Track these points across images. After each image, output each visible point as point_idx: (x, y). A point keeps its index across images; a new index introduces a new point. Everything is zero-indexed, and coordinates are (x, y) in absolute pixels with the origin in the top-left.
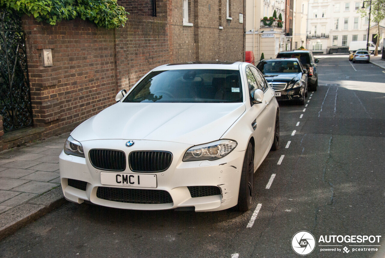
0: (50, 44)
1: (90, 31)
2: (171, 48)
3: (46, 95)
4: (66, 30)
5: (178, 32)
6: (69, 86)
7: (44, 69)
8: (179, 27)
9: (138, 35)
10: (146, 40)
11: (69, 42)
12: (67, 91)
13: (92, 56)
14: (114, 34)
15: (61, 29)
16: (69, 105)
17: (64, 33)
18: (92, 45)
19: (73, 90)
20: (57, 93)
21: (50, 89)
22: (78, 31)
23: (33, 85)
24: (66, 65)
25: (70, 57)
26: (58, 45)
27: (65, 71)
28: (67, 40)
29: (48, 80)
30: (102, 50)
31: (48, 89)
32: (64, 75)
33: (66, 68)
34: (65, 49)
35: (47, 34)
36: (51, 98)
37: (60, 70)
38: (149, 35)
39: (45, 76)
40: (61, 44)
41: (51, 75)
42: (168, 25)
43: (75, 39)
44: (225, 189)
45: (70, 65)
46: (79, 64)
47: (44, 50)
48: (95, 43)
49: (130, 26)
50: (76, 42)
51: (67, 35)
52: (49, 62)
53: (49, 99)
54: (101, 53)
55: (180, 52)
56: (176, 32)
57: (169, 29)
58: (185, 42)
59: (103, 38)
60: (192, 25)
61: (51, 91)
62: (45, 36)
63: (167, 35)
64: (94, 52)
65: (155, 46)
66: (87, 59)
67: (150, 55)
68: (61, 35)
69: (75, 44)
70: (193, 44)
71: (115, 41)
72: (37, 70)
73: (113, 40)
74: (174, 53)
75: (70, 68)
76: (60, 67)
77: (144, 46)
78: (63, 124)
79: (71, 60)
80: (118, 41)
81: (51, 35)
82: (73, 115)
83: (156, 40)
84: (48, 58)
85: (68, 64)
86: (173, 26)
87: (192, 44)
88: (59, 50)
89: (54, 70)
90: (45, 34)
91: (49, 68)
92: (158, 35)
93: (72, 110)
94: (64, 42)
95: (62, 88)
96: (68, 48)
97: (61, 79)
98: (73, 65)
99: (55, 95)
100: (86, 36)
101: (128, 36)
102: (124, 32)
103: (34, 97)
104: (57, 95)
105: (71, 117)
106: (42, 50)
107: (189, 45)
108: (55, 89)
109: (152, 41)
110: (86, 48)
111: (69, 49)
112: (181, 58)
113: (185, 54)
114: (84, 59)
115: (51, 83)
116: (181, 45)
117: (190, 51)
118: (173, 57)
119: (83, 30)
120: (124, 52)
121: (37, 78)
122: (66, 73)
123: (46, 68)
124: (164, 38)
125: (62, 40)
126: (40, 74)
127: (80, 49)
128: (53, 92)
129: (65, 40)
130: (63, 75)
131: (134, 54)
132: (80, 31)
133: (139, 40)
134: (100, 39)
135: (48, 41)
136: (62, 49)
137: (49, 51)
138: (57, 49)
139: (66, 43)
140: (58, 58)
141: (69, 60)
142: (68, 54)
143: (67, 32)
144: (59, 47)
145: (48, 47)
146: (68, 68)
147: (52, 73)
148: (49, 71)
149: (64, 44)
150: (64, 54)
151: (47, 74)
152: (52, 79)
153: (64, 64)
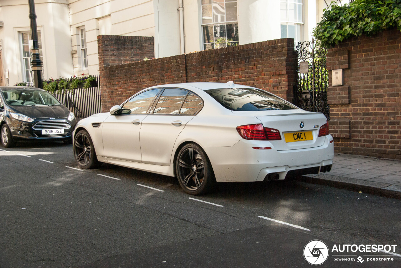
3: (336, 112)
6: (371, 107)
7: (331, 88)
11: (375, 59)
12: (367, 112)
15: (365, 47)
16: (368, 127)
17: (371, 51)
19: (376, 111)
20: (350, 112)
21: (341, 107)
25: (375, 75)
27: (366, 91)
28: (373, 57)
29: (335, 98)
31: (338, 107)
32: (363, 95)
33: (367, 87)
34: (369, 67)
35: (338, 56)
36: (342, 116)
39: (331, 95)
40: (363, 63)
41: (339, 94)
43: (387, 55)
45: (376, 84)
46: (393, 84)
47: (333, 70)
50: (389, 58)
51: (373, 51)
52: (338, 82)
53: (340, 117)
61: (343, 109)
62: (335, 58)
68: (364, 54)
69: (388, 60)
75: (375, 88)
76: (358, 87)
78: (357, 145)
79: (378, 78)
81: (342, 56)
82: (375, 139)
84: (337, 78)
85: (371, 84)
88: (358, 68)
89: (343, 89)
90: (336, 56)
91: (337, 88)
93: (373, 134)
94: (366, 60)
95: (358, 108)
96: (375, 65)
97: (358, 99)
98: (380, 85)
99: (349, 114)
104: (351, 114)
105: (372, 141)
106: (331, 70)
108: (348, 108)
111: (376, 67)
115: (339, 101)
122: (366, 93)
123: (334, 87)
125: (365, 58)
127: (397, 65)
128: (346, 110)
129: (371, 57)
130: (361, 95)
135: (338, 62)
136: (363, 67)
137: (339, 72)
138: (355, 68)
139: (372, 61)
140: (356, 77)
141: (374, 79)
142: (374, 72)
143: (373, 49)
144: (358, 66)
145: (338, 68)
146: (371, 87)
147: (341, 92)
148: (337, 90)
149: (367, 62)
150: (367, 73)
151: (334, 92)
152: (340, 98)
153: (365, 84)
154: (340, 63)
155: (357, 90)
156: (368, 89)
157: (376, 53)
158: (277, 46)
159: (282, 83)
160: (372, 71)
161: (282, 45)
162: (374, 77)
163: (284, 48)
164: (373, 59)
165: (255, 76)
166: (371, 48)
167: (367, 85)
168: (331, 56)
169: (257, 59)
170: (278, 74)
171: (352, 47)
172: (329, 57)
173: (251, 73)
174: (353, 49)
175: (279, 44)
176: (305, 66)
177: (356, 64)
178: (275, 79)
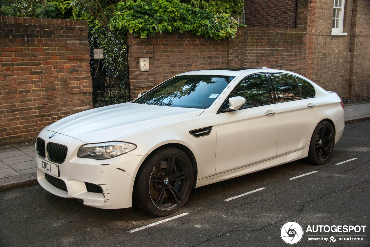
0: (148, 53)
1: (198, 43)
2: (310, 57)
4: (168, 42)
5: (322, 42)
7: (140, 74)
8: (325, 37)
9: (262, 45)
10: (271, 50)
11: (170, 52)
13: (198, 64)
14: (228, 44)
15: (163, 42)
17: (167, 45)
18: (199, 54)
21: (146, 89)
22: (183, 43)
23: (133, 86)
24: (167, 71)
25: (171, 64)
26: (158, 54)
27: (165, 75)
28: (168, 50)
29: (144, 82)
30: (212, 58)
31: (144, 90)
32: (163, 79)
33: (165, 73)
34: (166, 57)
35: (145, 46)
37: (158, 74)
38: (277, 45)
39: (140, 79)
40: (162, 54)
41: (147, 79)
42: (307, 35)
43: (178, 50)
44: (107, 190)
45: (171, 71)
46: (182, 70)
47: (140, 58)
48: (203, 53)
49: (251, 37)
50: (179, 52)
51: (169, 46)
52: (146, 68)
54: (210, 61)
55: (324, 61)
56: (319, 42)
57: (308, 39)
58: (333, 51)
59: (214, 48)
60: (346, 34)
62: (142, 47)
63: (305, 45)
64: (200, 60)
65: (285, 55)
66: (191, 66)
67: (277, 63)
68: (162, 46)
69: (179, 54)
70: (347, 53)
71: (228, 51)
72: (134, 74)
73: (226, 50)
74: (315, 61)
75: (171, 73)
76: (159, 72)
77: (269, 55)
79: (173, 66)
80: (232, 51)
81: (149, 47)
83: (288, 50)
84: (145, 65)
86: (314, 36)
87: (345, 53)
88: (159, 58)
89: (150, 74)
90: (143, 46)
91: (145, 73)
92: (291, 45)
94: (165, 52)
96: (170, 56)
97: (159, 82)
98: (174, 71)
100: (192, 47)
101: (247, 46)
102: (241, 43)
103: (133, 96)
106: (139, 58)
107: (339, 54)
109: (281, 51)
110: (191, 57)
111: (171, 58)
112: (325, 66)
113: (333, 63)
114: (188, 66)
115: (147, 84)
116: (327, 54)
117: (341, 60)
118: (312, 65)
119: (188, 41)
120: (239, 60)
121: (134, 81)
122: (165, 77)
123: (142, 73)
124: (300, 47)
125: (163, 50)
126: (136, 78)
127: (183, 57)
129: (167, 50)
131: (254, 62)
132: (185, 43)
133: (261, 50)
134: (210, 49)
135: (146, 51)
136: (162, 57)
137: (146, 59)
138: (156, 58)
139: (168, 53)
140: (158, 65)
141: (170, 67)
142: (170, 61)
143: (169, 44)
144: (159, 56)
145: (145, 56)
146: (168, 73)
147: (148, 77)
148: (146, 75)
149: (165, 54)
150: (165, 62)
151: (143, 77)
152: (147, 82)
153: (164, 70)
154: (147, 52)
155: (159, 75)
156: (167, 74)
157: (171, 47)
158: (75, 28)
159: (82, 68)
160: (169, 61)
161: (81, 27)
162: (170, 65)
163: (85, 31)
164: (169, 51)
165: (41, 59)
166: (167, 42)
167: (165, 71)
168: (139, 46)
169: (43, 39)
170: (79, 58)
171: (153, 40)
172: (138, 47)
173: (33, 55)
174: (154, 41)
175: (77, 26)
176: (100, 52)
177: (157, 54)
178: (73, 64)
